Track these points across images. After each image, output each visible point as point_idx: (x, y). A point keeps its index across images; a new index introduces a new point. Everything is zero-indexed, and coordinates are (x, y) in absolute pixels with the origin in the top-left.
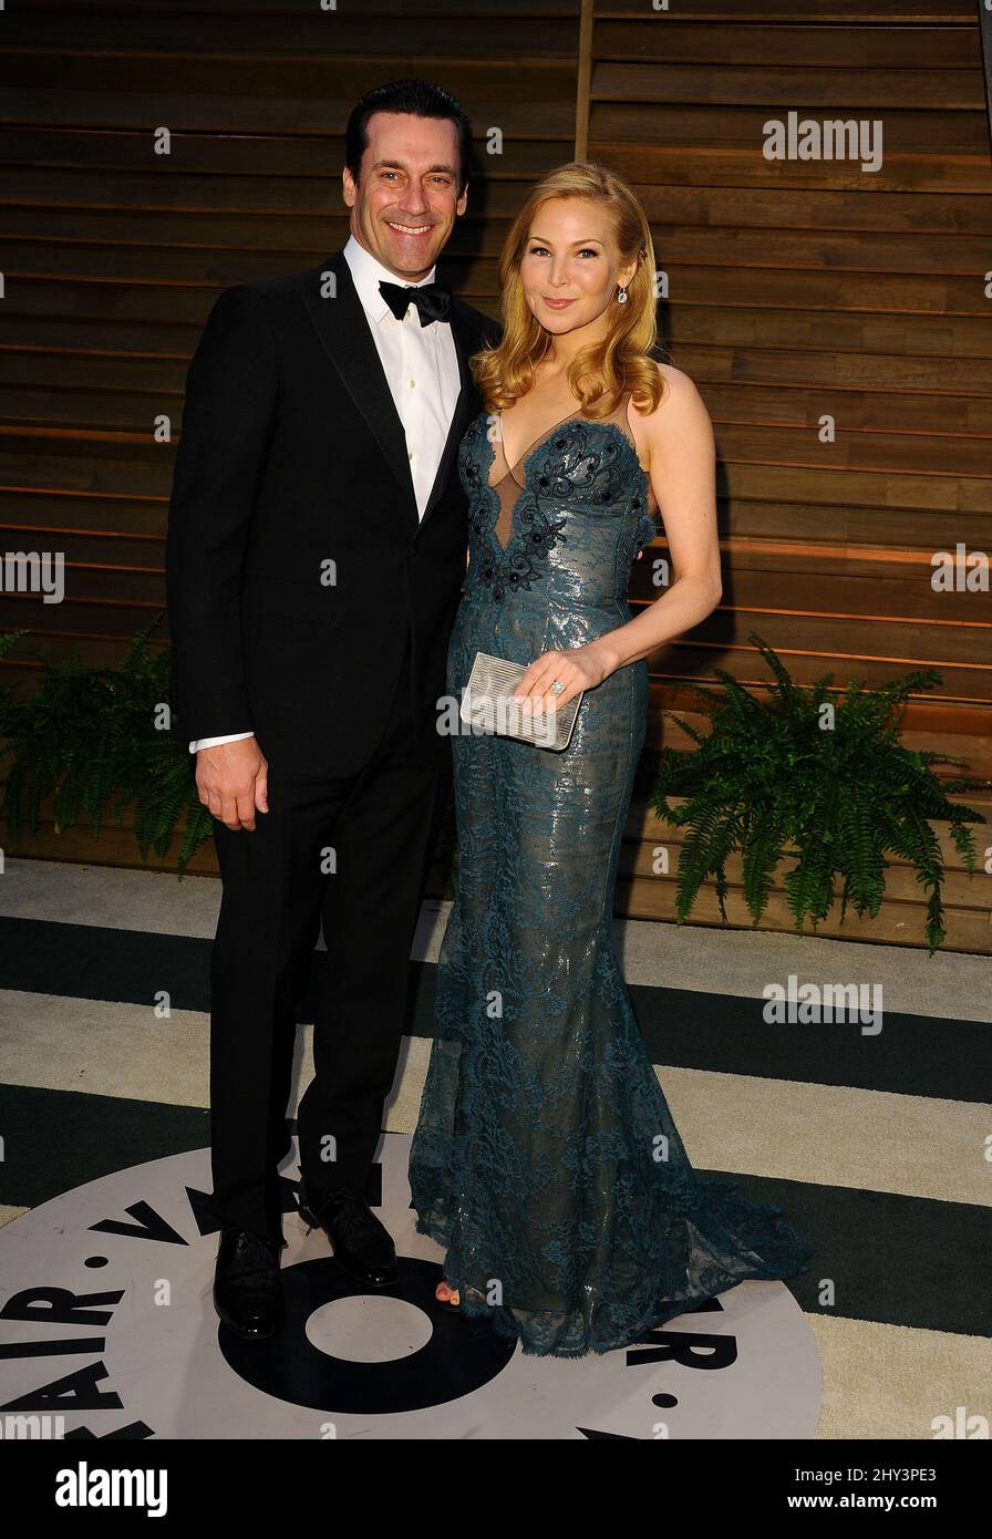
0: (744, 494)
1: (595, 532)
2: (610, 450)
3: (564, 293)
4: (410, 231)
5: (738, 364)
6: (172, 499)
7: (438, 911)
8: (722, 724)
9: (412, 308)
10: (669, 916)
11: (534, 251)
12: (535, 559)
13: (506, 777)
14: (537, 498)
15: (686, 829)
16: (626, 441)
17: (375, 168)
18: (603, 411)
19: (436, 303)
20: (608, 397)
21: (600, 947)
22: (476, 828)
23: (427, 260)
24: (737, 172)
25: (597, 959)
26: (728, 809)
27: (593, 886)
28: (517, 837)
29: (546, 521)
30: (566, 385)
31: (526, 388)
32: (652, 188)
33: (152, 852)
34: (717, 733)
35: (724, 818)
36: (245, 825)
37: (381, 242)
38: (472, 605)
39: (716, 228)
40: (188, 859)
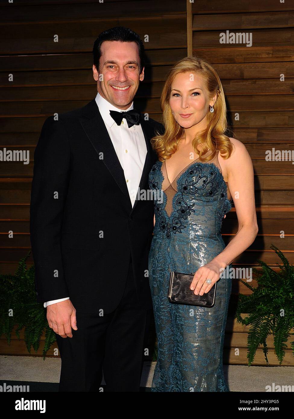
0: (265, 188)
1: (207, 208)
2: (212, 174)
3: (187, 111)
4: (121, 89)
5: (259, 135)
6: (31, 204)
7: (150, 366)
8: (262, 283)
9: (124, 120)
10: (245, 362)
11: (174, 95)
12: (182, 220)
13: (176, 309)
14: (182, 195)
15: (250, 326)
16: (218, 170)
17: (105, 64)
18: (208, 158)
19: (134, 118)
20: (210, 152)
21: (219, 377)
22: (164, 331)
23: (129, 100)
24: (254, 56)
25: (218, 383)
26: (266, 317)
27: (214, 352)
28: (182, 334)
29: (186, 204)
30: (193, 148)
31: (175, 150)
32: (220, 65)
33: (32, 348)
34: (260, 286)
35: (265, 321)
36: (68, 335)
37: (109, 94)
38: (158, 240)
39: (247, 79)
40: (47, 351)
